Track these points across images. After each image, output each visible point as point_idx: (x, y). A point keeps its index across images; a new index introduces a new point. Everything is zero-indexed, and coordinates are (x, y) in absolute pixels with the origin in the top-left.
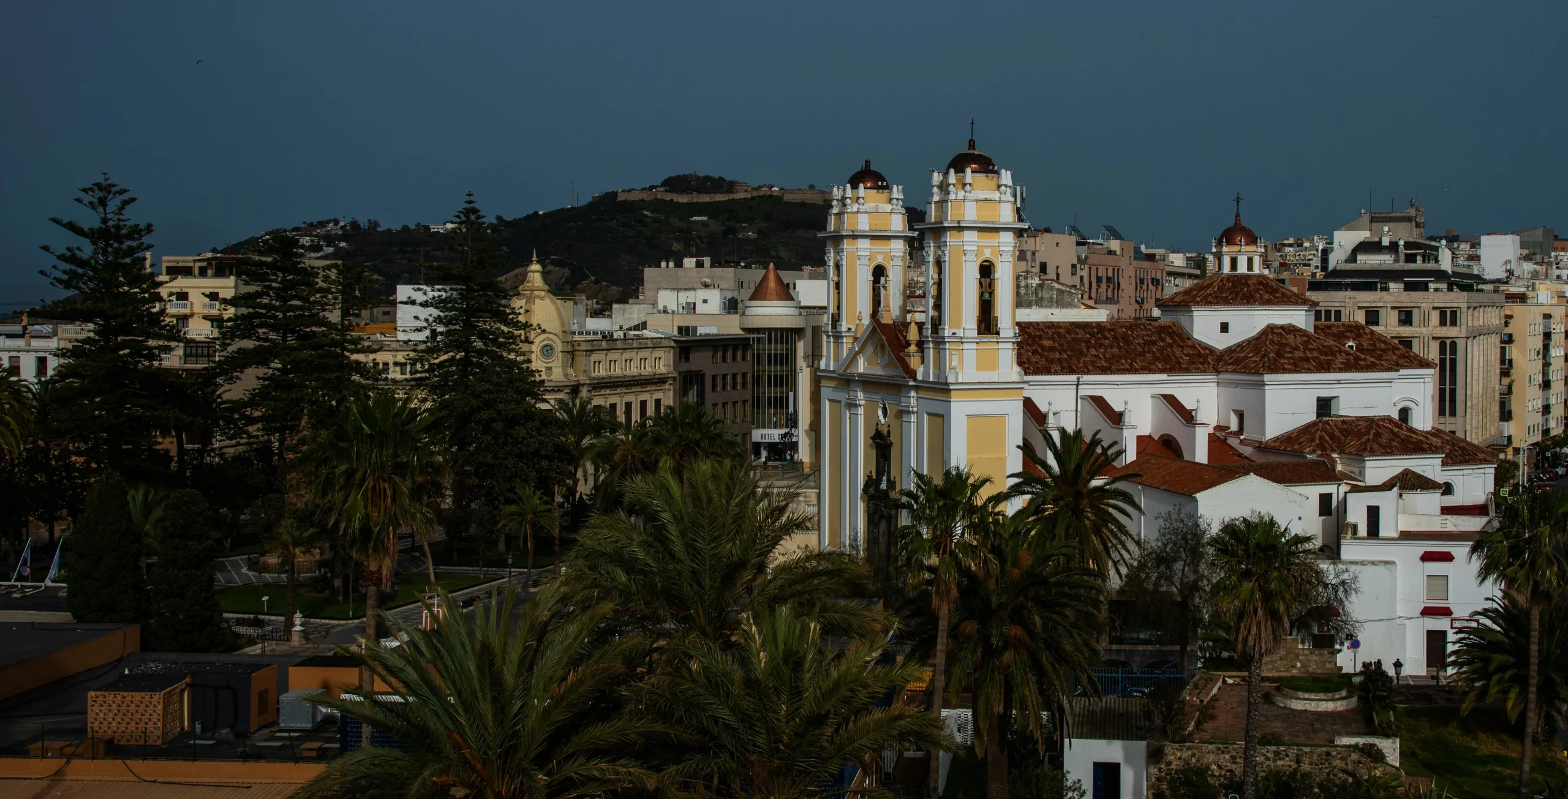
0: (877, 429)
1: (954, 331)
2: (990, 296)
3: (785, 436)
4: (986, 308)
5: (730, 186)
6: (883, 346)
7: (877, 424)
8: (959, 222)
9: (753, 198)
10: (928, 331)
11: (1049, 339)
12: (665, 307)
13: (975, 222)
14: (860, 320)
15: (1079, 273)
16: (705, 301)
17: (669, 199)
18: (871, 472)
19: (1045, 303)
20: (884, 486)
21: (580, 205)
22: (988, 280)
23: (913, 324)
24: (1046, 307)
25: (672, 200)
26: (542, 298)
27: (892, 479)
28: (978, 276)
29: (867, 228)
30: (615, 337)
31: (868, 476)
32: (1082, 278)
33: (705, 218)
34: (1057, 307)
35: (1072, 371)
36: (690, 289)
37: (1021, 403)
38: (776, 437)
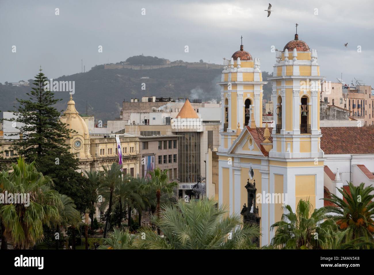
0: (248, 182)
1: (289, 132)
2: (307, 114)
3: (195, 186)
4: (304, 120)
5: (161, 61)
6: (251, 140)
7: (248, 180)
8: (290, 76)
9: (172, 67)
10: (274, 132)
11: (335, 136)
12: (134, 122)
13: (299, 76)
14: (239, 127)
15: (344, 102)
16: (154, 119)
17: (130, 68)
18: (245, 204)
19: (331, 117)
20: (252, 211)
21: (86, 72)
22: (305, 106)
23: (267, 129)
24: (331, 120)
25: (131, 69)
26: (75, 118)
27: (256, 207)
28: (301, 104)
29: (242, 80)
30: (111, 137)
31: (244, 206)
32: (345, 105)
33: (148, 78)
34: (337, 120)
35: (349, 153)
36: (146, 113)
37: (323, 169)
38: (190, 187)
